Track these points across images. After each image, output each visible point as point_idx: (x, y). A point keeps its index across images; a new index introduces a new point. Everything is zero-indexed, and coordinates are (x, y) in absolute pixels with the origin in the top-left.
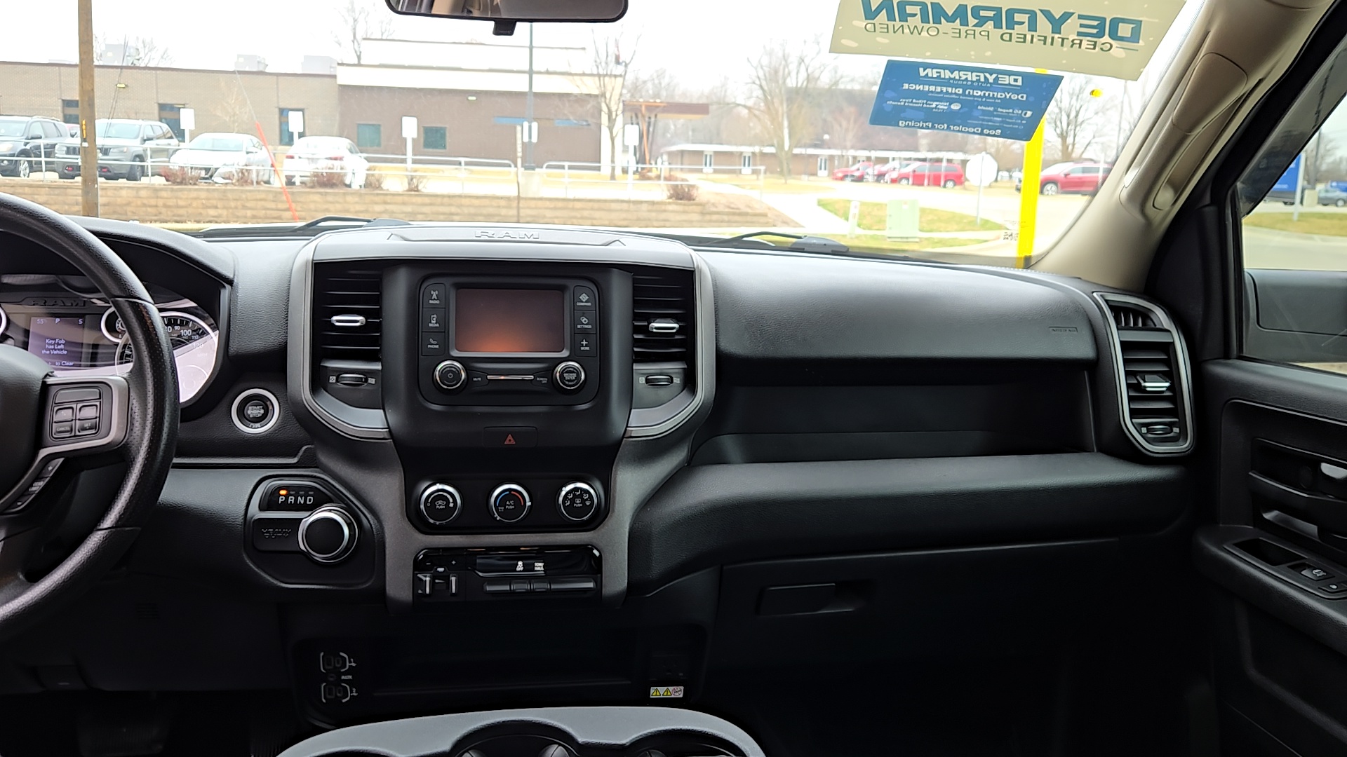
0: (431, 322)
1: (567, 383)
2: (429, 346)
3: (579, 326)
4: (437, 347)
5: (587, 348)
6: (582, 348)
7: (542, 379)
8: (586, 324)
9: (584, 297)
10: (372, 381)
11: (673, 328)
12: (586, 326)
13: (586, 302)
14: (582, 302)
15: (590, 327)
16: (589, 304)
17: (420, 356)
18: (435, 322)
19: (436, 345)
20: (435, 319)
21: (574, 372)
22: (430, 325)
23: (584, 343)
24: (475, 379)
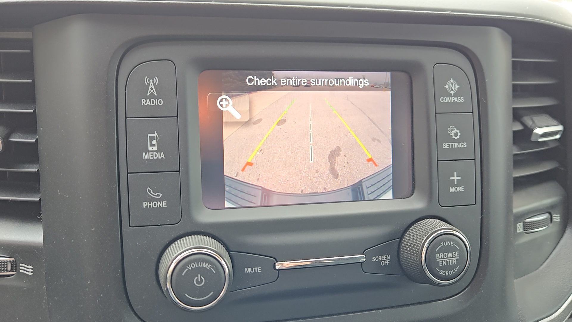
0: (147, 151)
1: (441, 272)
2: (146, 204)
3: (446, 146)
4: (163, 204)
5: (460, 189)
6: (452, 190)
7: (380, 258)
8: (458, 141)
9: (452, 86)
10: (27, 270)
11: (555, 133)
12: (458, 145)
13: (455, 95)
14: (450, 95)
15: (465, 145)
16: (461, 100)
17: (126, 229)
18: (155, 148)
19: (160, 200)
20: (154, 142)
21: (456, 250)
22: (146, 156)
23: (455, 178)
24: (248, 270)
